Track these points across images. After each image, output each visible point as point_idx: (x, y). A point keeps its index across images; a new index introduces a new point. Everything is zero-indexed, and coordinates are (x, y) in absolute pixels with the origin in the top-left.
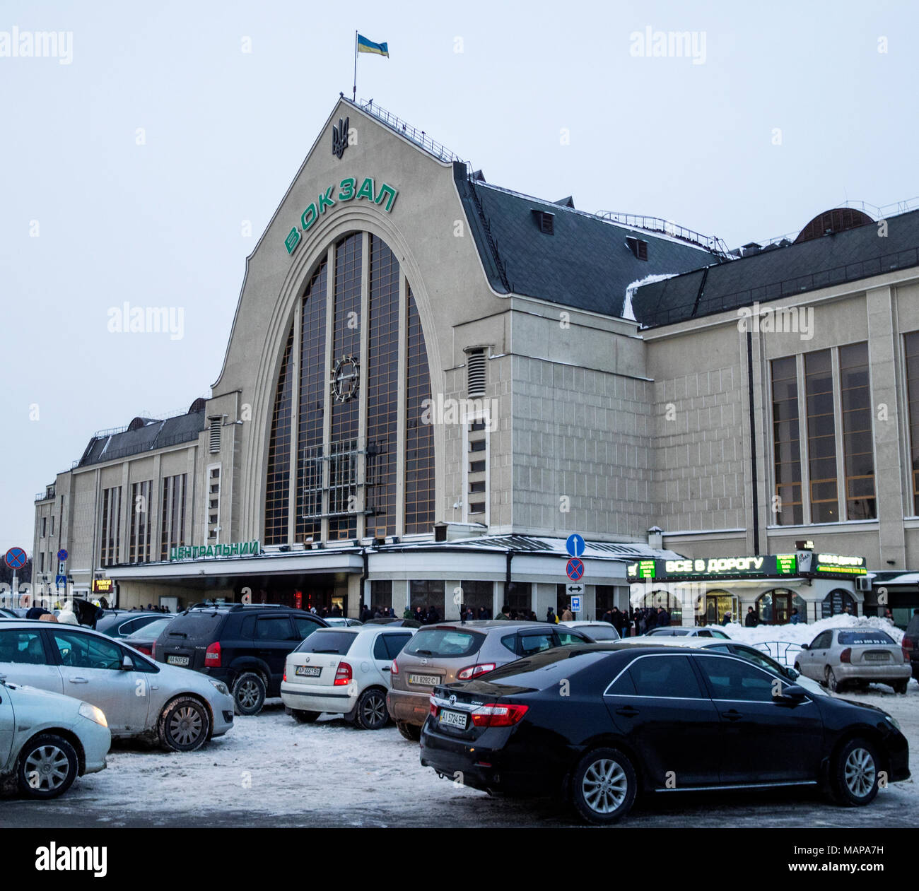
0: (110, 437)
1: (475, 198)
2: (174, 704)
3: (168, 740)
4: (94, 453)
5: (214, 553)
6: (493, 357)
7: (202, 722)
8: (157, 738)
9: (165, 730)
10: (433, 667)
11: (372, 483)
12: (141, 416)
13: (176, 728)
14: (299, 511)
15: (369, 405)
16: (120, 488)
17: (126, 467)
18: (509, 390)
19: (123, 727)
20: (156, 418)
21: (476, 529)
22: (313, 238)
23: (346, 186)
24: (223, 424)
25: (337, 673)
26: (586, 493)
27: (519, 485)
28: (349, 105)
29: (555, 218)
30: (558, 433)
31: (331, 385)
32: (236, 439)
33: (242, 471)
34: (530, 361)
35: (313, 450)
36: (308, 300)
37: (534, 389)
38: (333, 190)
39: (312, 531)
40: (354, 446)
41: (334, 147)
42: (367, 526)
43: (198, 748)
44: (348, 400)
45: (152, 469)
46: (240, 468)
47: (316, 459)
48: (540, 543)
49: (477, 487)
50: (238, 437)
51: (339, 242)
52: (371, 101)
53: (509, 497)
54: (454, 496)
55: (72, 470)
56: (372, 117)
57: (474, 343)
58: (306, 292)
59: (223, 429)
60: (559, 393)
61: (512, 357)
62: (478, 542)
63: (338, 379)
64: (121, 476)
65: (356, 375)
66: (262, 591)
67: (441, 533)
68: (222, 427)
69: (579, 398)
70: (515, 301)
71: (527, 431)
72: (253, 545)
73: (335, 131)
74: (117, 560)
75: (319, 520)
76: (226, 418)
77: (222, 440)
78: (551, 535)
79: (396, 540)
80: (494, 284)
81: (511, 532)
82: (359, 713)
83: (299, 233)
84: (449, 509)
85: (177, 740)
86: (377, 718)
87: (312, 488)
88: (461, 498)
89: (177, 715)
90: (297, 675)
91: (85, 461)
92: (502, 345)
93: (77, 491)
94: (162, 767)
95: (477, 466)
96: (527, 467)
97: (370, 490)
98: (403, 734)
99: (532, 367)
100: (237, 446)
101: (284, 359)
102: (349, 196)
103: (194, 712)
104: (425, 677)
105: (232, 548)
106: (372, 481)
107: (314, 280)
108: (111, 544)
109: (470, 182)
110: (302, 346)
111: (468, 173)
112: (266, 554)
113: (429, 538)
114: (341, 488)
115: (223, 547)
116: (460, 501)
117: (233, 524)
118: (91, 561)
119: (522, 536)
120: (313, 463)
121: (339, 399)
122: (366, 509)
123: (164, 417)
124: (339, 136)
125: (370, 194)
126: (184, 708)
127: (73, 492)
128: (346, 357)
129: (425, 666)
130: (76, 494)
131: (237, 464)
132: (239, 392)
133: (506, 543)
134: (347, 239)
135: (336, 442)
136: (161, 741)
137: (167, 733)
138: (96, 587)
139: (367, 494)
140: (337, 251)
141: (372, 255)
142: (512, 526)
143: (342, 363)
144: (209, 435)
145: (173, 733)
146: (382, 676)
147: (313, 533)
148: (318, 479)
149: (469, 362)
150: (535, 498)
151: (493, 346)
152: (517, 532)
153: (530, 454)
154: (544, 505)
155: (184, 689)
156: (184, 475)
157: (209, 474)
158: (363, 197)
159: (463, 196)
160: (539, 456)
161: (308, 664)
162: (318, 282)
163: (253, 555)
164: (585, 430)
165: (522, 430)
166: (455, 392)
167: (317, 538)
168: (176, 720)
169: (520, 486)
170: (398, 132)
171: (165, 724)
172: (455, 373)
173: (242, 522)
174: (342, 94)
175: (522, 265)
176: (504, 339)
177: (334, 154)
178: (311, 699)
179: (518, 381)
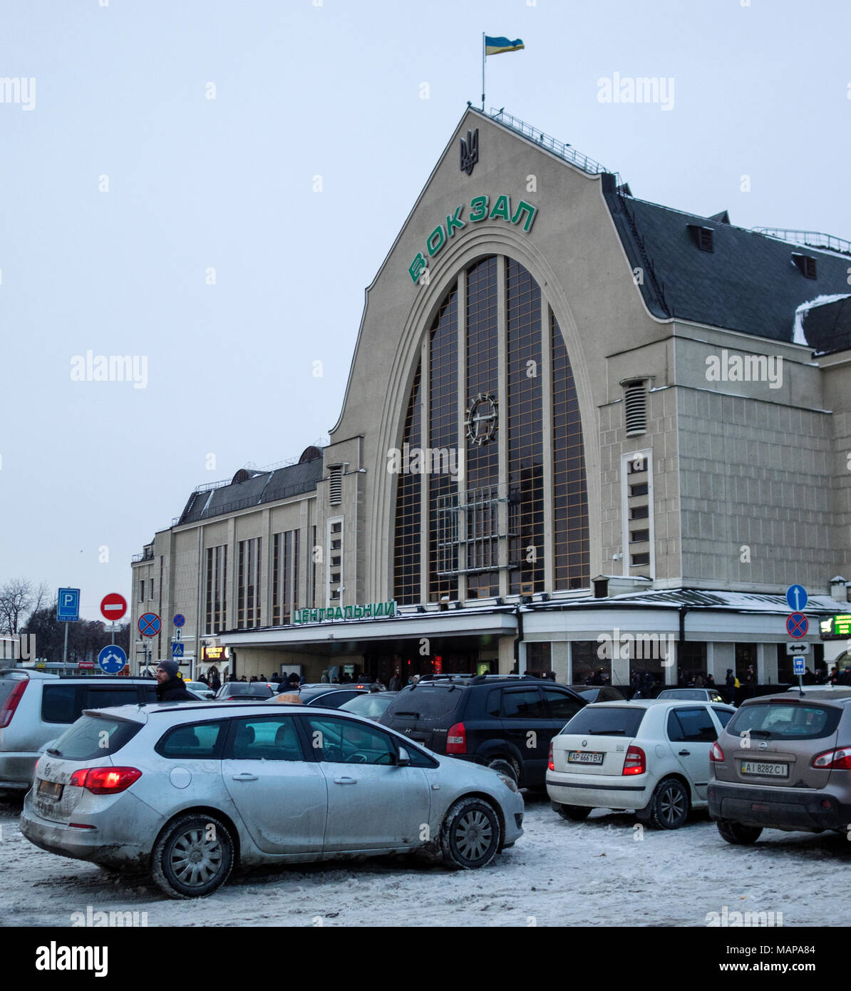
0: (213, 492)
1: (627, 213)
2: (460, 807)
3: (454, 855)
4: (195, 509)
5: (343, 615)
6: (654, 390)
7: (492, 829)
8: (440, 852)
9: (450, 841)
10: (776, 752)
11: (515, 535)
12: (246, 468)
13: (462, 838)
14: (432, 567)
15: (509, 448)
16: (226, 546)
17: (231, 523)
18: (674, 426)
19: (399, 839)
20: (262, 470)
21: (640, 583)
22: (441, 264)
23: (477, 205)
24: (344, 472)
25: (626, 760)
26: (761, 540)
27: (688, 532)
28: (478, 114)
29: (714, 234)
30: (729, 473)
31: (466, 426)
32: (359, 490)
33: (367, 523)
34: (696, 393)
35: (447, 499)
36: (436, 333)
37: (702, 423)
38: (462, 210)
39: (447, 590)
40: (495, 494)
41: (462, 162)
42: (510, 582)
43: (488, 863)
44: (485, 443)
45: (260, 526)
46: (365, 521)
47: (452, 509)
48: (714, 597)
49: (639, 536)
50: (362, 487)
51: (470, 268)
52: (502, 110)
53: (677, 546)
54: (615, 546)
55: (171, 528)
56: (505, 127)
57: (631, 375)
58: (434, 325)
59: (344, 479)
60: (728, 430)
61: (676, 389)
62: (645, 597)
63: (474, 420)
64: (227, 534)
65: (494, 415)
66: (396, 657)
67: (601, 587)
68: (342, 477)
69: (751, 434)
70: (677, 326)
71: (696, 471)
72: (388, 606)
73: (463, 145)
74: (224, 625)
75: (456, 577)
76: (347, 466)
77: (344, 489)
78: (724, 588)
79: (545, 598)
80: (652, 307)
81: (681, 585)
82: (655, 809)
83: (425, 260)
84: (607, 562)
85: (464, 854)
86: (675, 814)
87: (447, 541)
88: (621, 549)
89: (463, 822)
90: (570, 762)
91: (185, 519)
92: (664, 376)
93: (177, 551)
94: (473, 896)
95: (639, 513)
96: (696, 513)
97: (513, 542)
98: (723, 836)
99: (699, 401)
100: (360, 497)
101: (411, 399)
102: (480, 216)
103: (482, 818)
104: (765, 765)
105: (365, 610)
106: (515, 531)
107: (442, 311)
108: (217, 609)
109: (619, 195)
110: (431, 385)
111: (617, 186)
112: (404, 615)
113: (587, 594)
114: (480, 541)
115: (353, 609)
116: (620, 552)
117: (358, 583)
118: (195, 626)
119: (693, 589)
120: (448, 513)
121: (475, 442)
122: (509, 564)
123: (271, 468)
124: (468, 149)
125: (505, 213)
126: (471, 813)
127: (173, 553)
128: (482, 395)
129: (764, 751)
130: (177, 554)
131: (361, 517)
132: (362, 438)
133: (676, 598)
134: (479, 265)
135: (472, 490)
136: (445, 856)
137: (453, 846)
138: (206, 656)
139: (510, 547)
140: (468, 279)
141: (508, 281)
142: (681, 578)
143: (478, 402)
144: (329, 486)
145: (459, 845)
146: (680, 762)
147: (449, 591)
148: (454, 531)
149: (627, 397)
150: (706, 547)
151: (654, 378)
152: (689, 584)
153: (700, 497)
154: (716, 555)
155: (469, 788)
156: (296, 531)
157: (329, 529)
158: (497, 217)
159: (613, 211)
160: (709, 500)
161: (586, 749)
162: (447, 314)
163: (388, 616)
164: (759, 469)
165: (689, 471)
166: (610, 430)
167: (454, 596)
168: (462, 828)
169: (688, 534)
170: (536, 143)
171: (450, 834)
172: (610, 408)
173: (368, 581)
174: (469, 104)
175: (682, 287)
176: (667, 370)
177: (462, 170)
178: (592, 792)
179: (685, 416)
